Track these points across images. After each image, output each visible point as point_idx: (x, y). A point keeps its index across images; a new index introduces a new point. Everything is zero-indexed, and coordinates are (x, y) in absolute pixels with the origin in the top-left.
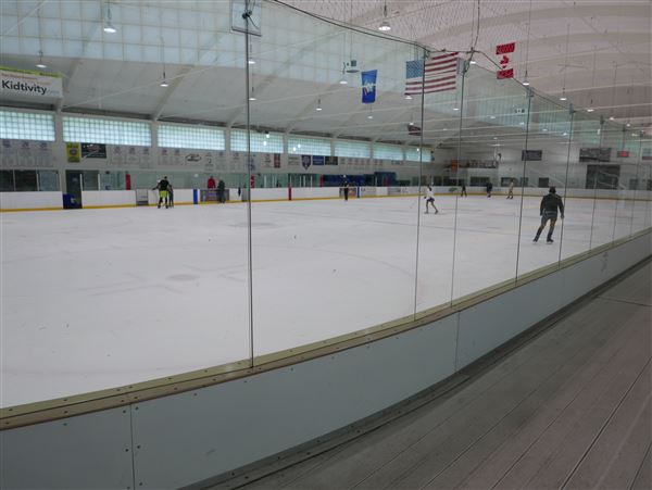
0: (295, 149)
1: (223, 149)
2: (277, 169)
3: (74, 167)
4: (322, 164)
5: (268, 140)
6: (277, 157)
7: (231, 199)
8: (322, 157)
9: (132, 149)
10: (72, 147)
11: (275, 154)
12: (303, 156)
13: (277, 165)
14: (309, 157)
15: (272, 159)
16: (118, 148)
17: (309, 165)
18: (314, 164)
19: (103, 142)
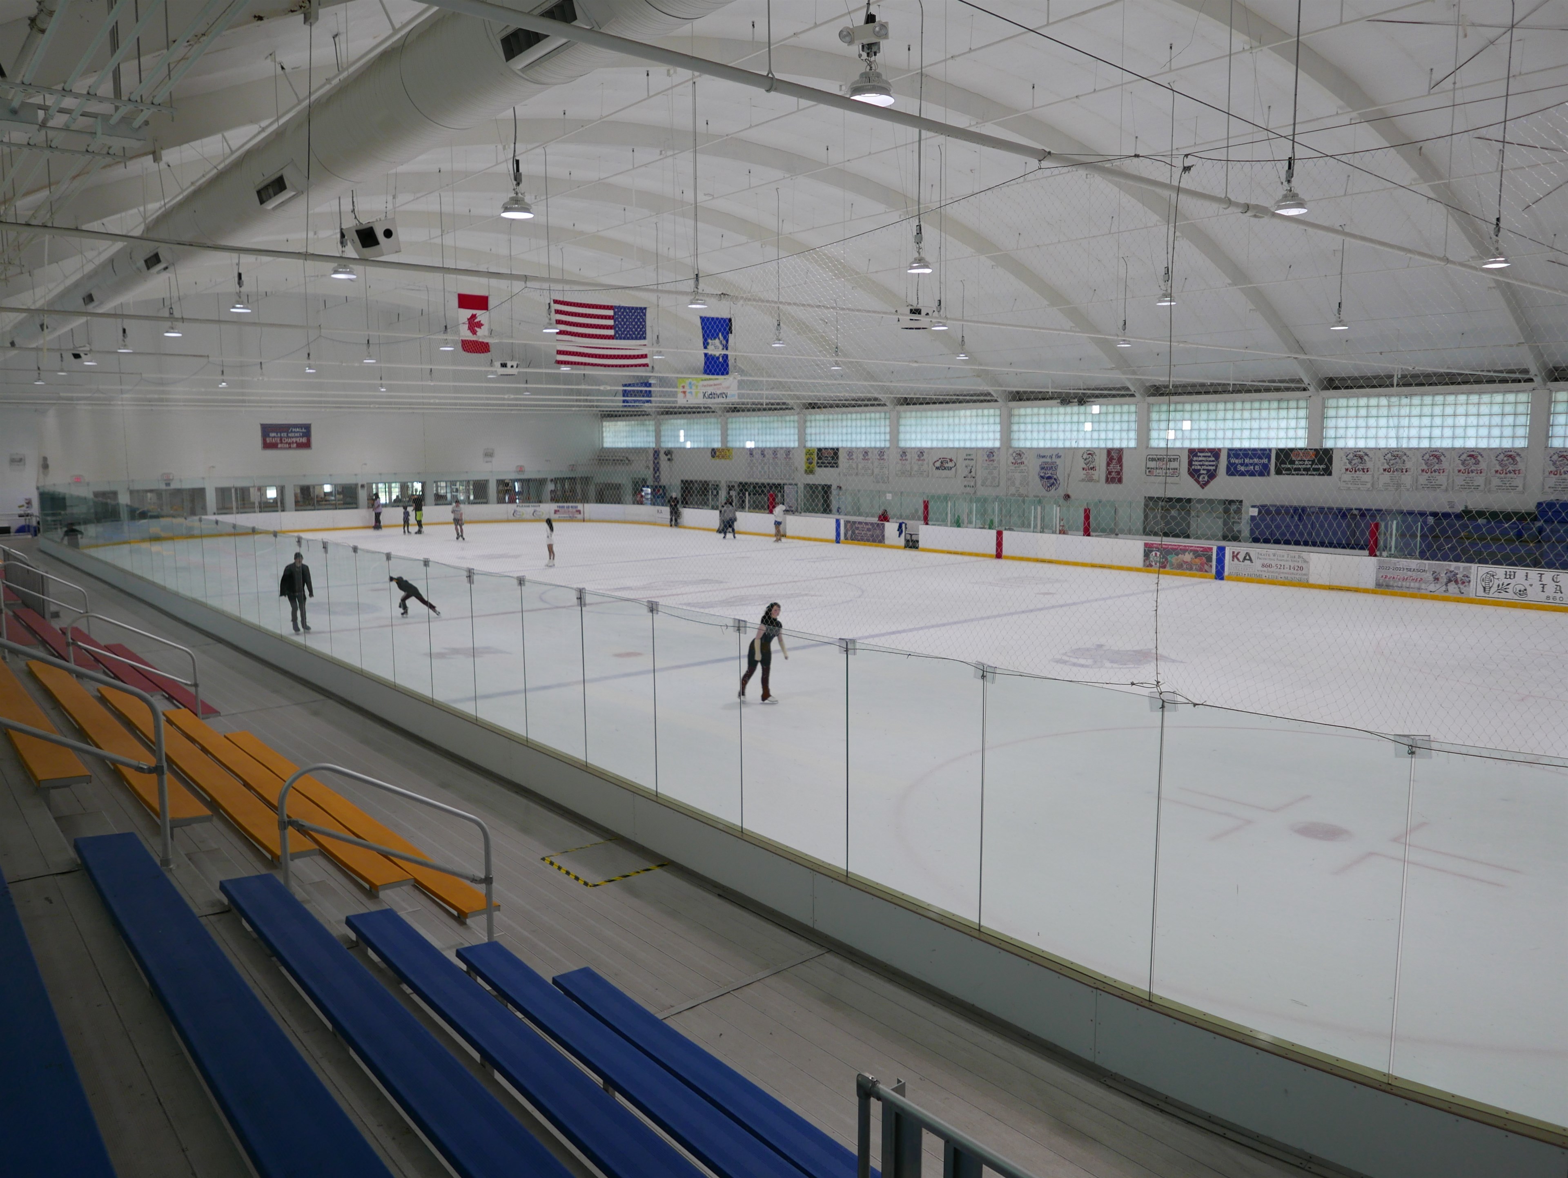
0: (1171, 435)
1: (997, 444)
2: (1113, 486)
3: (812, 479)
4: (1264, 471)
5: (1096, 420)
6: (1115, 456)
7: (887, 542)
8: (1264, 453)
9: (866, 452)
10: (809, 452)
11: (1109, 451)
12: (1193, 452)
13: (1115, 477)
14: (1215, 453)
15: (1101, 462)
16: (850, 452)
17: (1212, 475)
18: (1232, 470)
19: (835, 445)
